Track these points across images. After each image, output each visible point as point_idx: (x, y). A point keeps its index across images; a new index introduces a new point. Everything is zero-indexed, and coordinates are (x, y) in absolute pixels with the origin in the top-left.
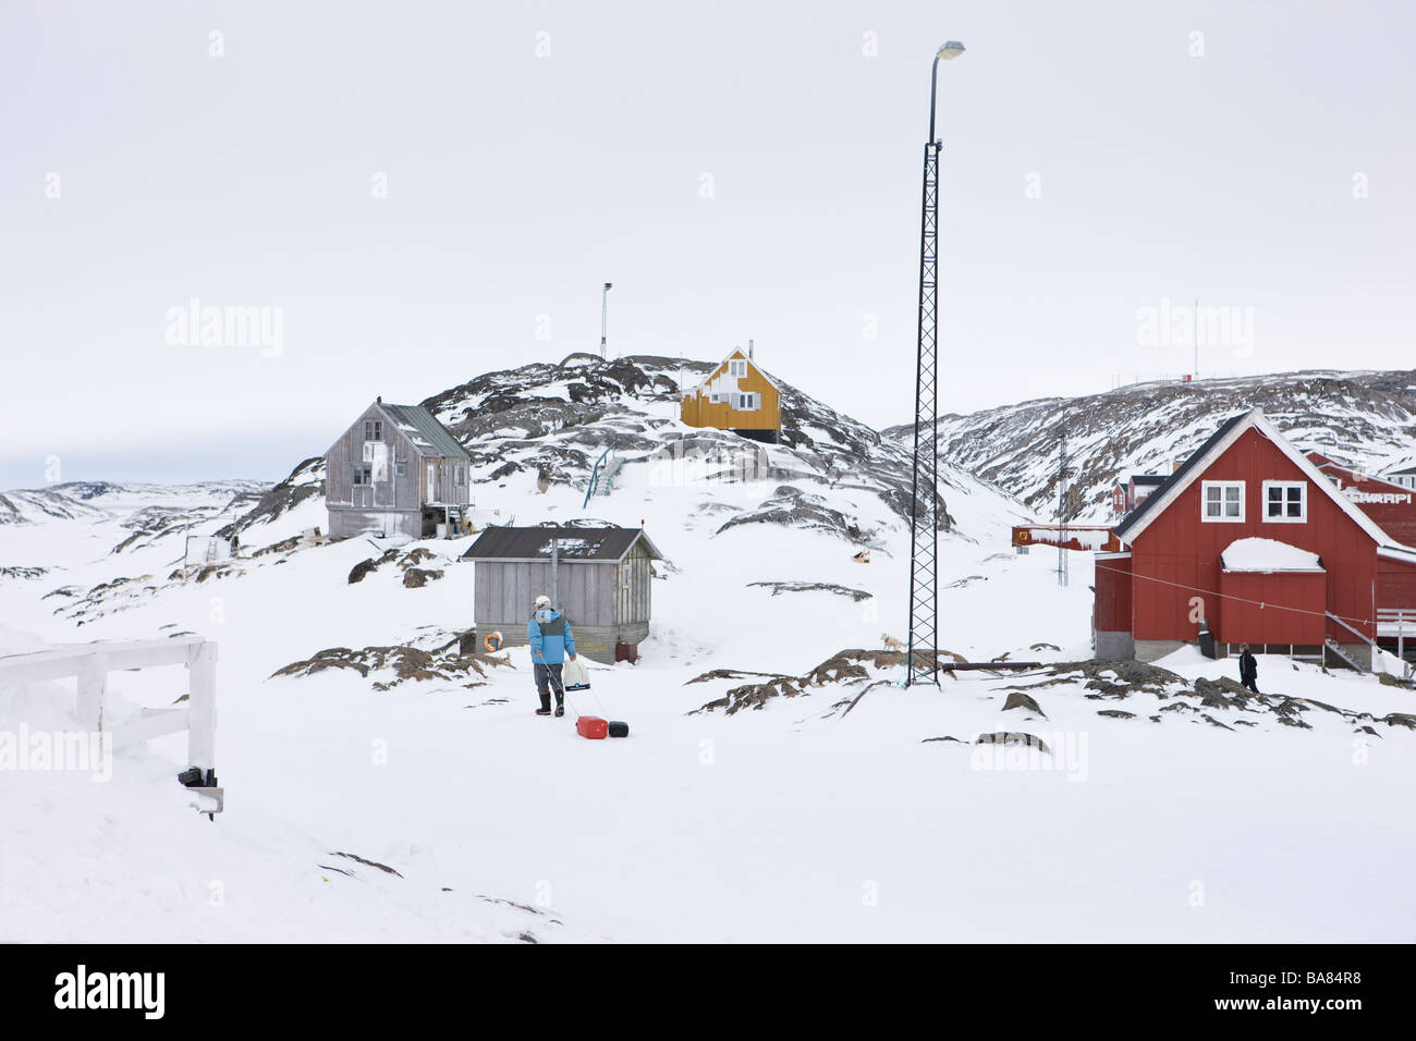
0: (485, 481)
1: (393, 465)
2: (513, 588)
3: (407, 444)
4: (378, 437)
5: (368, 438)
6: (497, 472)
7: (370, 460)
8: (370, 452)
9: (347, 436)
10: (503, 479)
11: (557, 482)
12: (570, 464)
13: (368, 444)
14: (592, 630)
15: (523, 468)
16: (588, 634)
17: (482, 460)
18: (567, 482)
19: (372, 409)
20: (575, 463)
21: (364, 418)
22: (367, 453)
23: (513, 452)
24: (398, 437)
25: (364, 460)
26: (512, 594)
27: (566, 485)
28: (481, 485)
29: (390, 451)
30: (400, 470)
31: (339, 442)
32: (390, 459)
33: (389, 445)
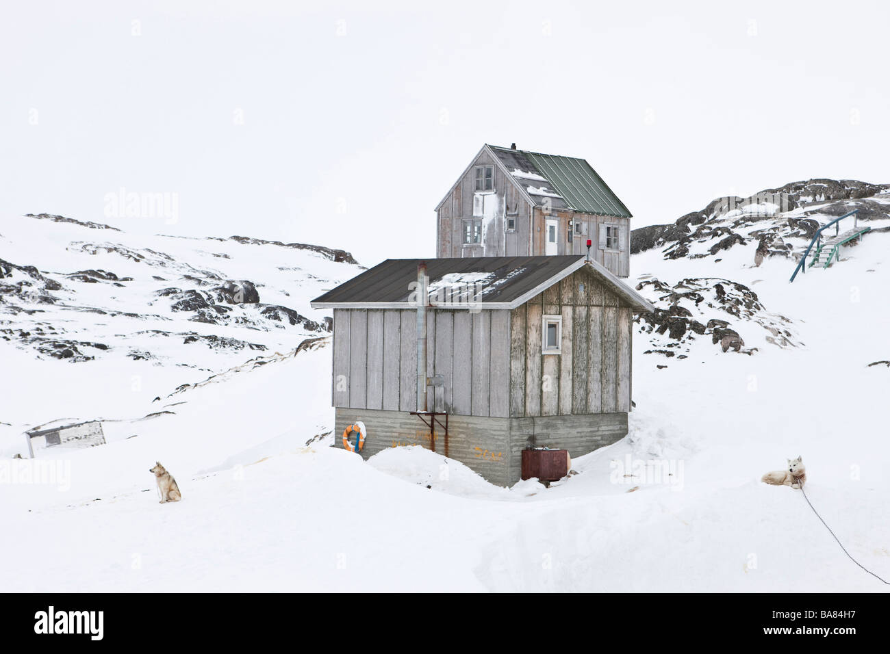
0: (702, 256)
1: (504, 220)
2: (379, 352)
3: (518, 193)
4: (488, 187)
5: (478, 188)
6: (716, 246)
7: (480, 214)
8: (481, 203)
9: (458, 187)
10: (721, 253)
11: (774, 253)
12: (796, 235)
13: (478, 194)
14: (482, 424)
15: (745, 241)
16: (476, 431)
17: (708, 234)
18: (786, 254)
19: (483, 152)
20: (803, 232)
21: (475, 163)
22: (477, 205)
23: (747, 226)
24: (509, 185)
25: (474, 214)
26: (378, 363)
27: (783, 257)
28: (697, 260)
29: (501, 202)
30: (511, 224)
31: (450, 194)
32: (501, 211)
33: (500, 195)
